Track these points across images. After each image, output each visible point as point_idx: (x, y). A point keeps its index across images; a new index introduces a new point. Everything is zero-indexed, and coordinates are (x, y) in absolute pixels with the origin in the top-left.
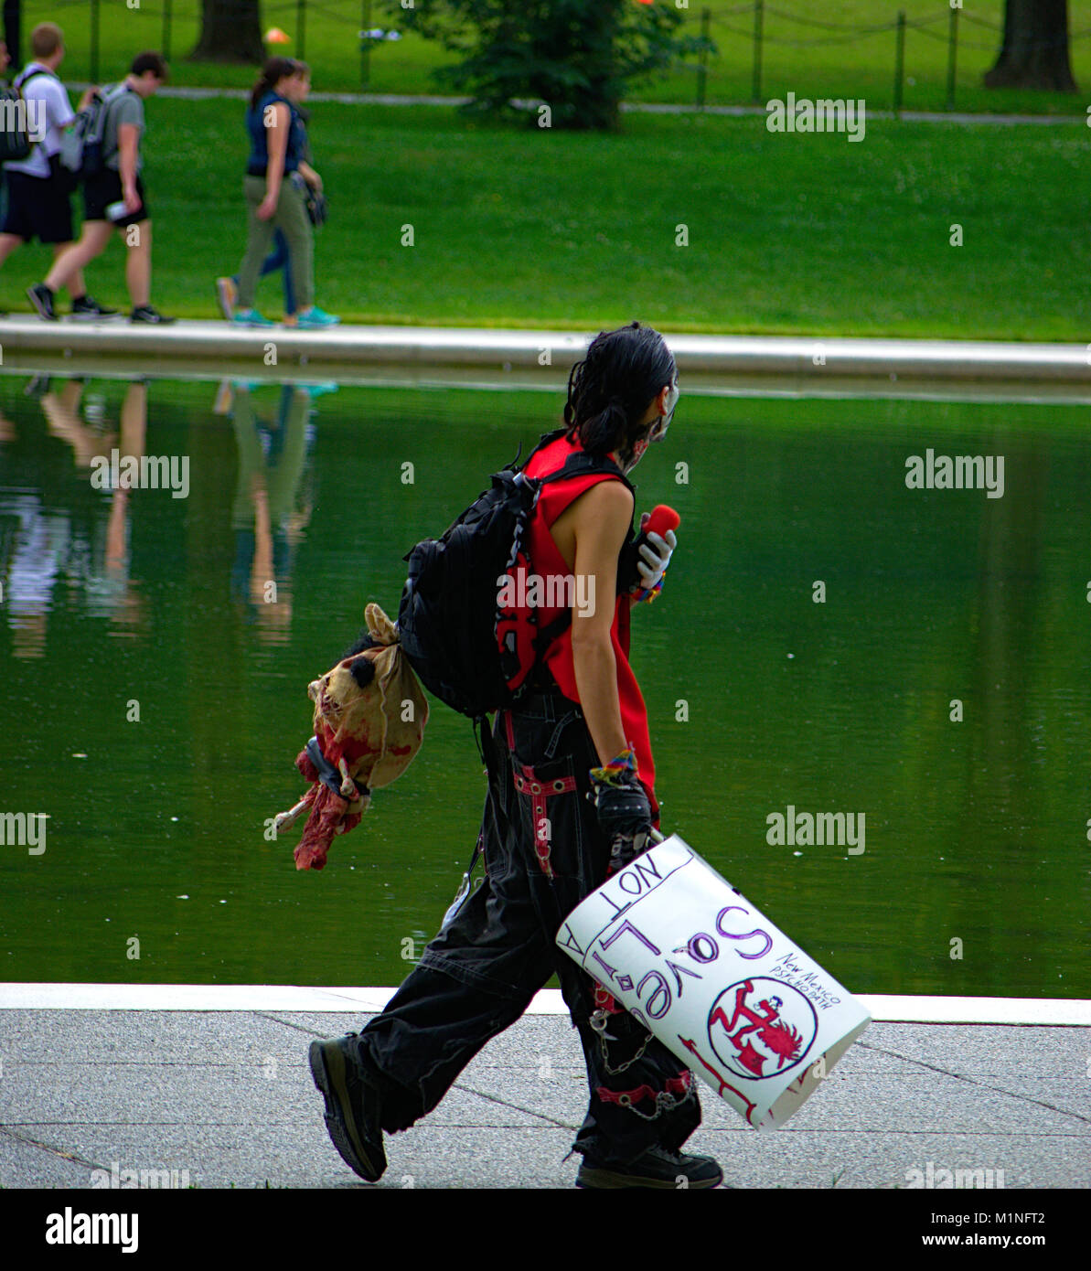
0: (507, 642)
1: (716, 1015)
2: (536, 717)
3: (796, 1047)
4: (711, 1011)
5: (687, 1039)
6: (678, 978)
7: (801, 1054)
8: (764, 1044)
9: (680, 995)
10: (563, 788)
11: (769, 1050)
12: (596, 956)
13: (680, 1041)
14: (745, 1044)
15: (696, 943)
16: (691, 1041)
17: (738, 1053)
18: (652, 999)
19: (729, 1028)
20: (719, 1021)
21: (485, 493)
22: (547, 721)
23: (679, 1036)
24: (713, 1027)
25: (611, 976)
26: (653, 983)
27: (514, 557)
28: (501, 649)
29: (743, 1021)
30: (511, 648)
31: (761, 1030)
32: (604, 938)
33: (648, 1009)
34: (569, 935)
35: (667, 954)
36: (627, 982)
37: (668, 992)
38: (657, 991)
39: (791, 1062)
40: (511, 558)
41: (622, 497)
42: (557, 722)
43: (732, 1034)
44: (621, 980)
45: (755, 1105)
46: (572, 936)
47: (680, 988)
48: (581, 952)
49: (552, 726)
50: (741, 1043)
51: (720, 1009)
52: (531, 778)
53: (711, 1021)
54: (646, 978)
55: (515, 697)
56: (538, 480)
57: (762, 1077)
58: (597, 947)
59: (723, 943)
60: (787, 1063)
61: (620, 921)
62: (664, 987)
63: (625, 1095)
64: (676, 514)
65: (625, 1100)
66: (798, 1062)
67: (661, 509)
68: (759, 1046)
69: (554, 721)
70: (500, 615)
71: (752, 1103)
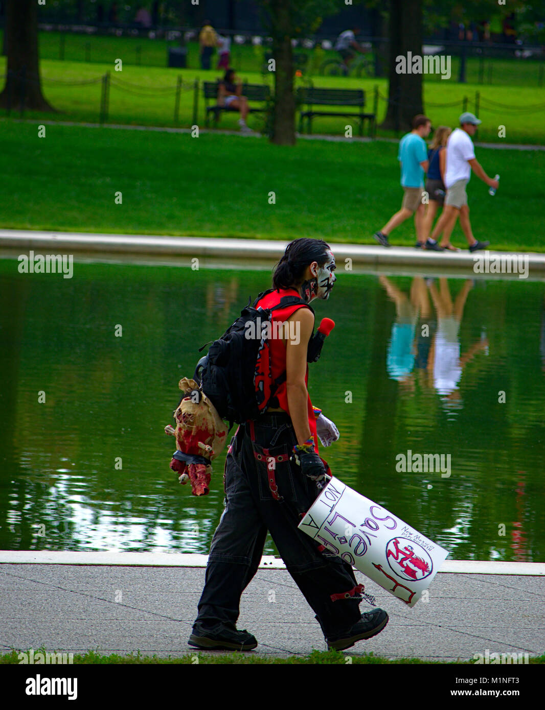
0: (260, 386)
1: (389, 553)
2: (267, 427)
3: (428, 567)
4: (386, 551)
5: (377, 564)
6: (367, 537)
7: (430, 570)
8: (413, 565)
9: (370, 544)
10: (282, 459)
11: (416, 567)
12: (326, 528)
13: (373, 566)
14: (405, 565)
15: (367, 521)
16: (379, 565)
17: (404, 569)
18: (358, 547)
19: (397, 558)
20: (391, 555)
21: (239, 319)
22: (273, 428)
23: (373, 564)
24: (389, 558)
25: (335, 538)
26: (357, 540)
27: (262, 345)
28: (256, 390)
29: (401, 556)
30: (261, 389)
31: (410, 559)
32: (329, 519)
33: (355, 552)
34: (311, 520)
35: (358, 527)
36: (343, 540)
37: (365, 543)
38: (359, 543)
39: (428, 573)
40: (261, 346)
41: (309, 316)
42: (278, 429)
43: (399, 561)
44: (340, 539)
45: (415, 593)
46: (312, 520)
47: (370, 541)
48: (317, 528)
49: (275, 431)
50: (403, 565)
51: (389, 550)
52: (267, 455)
53: (388, 556)
54: (353, 537)
55: (262, 413)
56: (269, 310)
57: (417, 580)
58: (326, 524)
59: (378, 522)
60: (426, 574)
61: (334, 512)
62: (362, 541)
63: (347, 594)
64: (333, 321)
65: (347, 596)
66: (431, 573)
67: (325, 320)
68: (412, 566)
69: (276, 428)
70: (257, 372)
71: (413, 592)
